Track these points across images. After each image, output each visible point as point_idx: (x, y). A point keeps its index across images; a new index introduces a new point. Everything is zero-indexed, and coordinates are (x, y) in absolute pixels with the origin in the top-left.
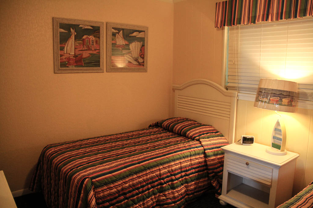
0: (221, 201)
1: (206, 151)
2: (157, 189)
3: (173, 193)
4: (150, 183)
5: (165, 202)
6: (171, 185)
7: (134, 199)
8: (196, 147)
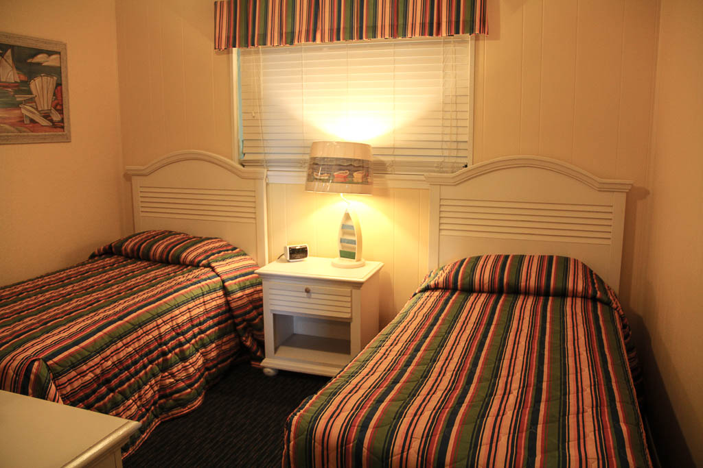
0: (266, 370)
1: (226, 284)
2: (158, 365)
3: (185, 369)
4: (146, 355)
5: (174, 389)
6: (178, 353)
7: (124, 390)
8: (209, 279)
